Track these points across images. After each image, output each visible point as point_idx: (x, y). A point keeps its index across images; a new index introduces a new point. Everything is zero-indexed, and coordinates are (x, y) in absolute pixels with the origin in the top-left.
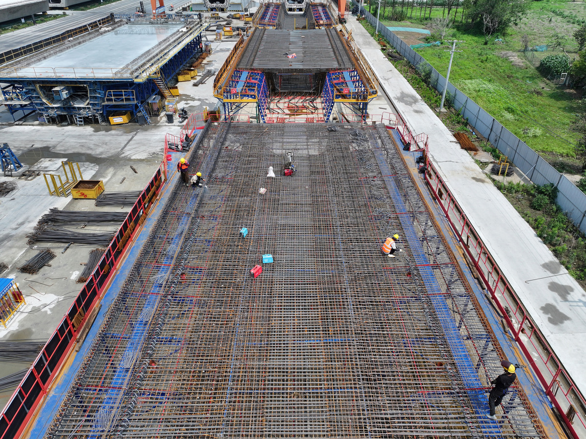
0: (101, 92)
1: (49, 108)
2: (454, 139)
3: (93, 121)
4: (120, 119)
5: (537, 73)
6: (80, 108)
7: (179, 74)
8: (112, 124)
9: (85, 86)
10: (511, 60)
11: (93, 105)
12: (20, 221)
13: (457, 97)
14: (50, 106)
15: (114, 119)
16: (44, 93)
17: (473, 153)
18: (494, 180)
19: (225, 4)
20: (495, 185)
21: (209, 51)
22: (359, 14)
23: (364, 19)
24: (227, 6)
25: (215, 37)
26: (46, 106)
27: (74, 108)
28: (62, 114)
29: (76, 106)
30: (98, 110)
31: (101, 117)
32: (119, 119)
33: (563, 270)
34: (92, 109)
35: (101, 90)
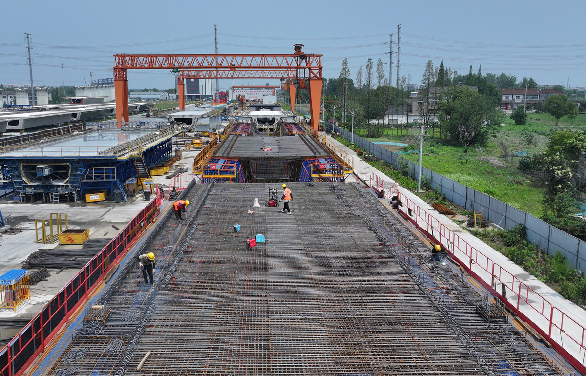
0: (83, 169)
1: (27, 186)
2: (432, 208)
3: (68, 199)
4: (97, 196)
5: (517, 171)
6: (58, 186)
7: (152, 169)
8: (87, 201)
9: (68, 164)
10: (491, 162)
11: (72, 182)
12: (11, 257)
13: (434, 180)
14: (29, 184)
15: (91, 197)
16: (25, 173)
17: (451, 216)
18: (470, 231)
19: (192, 125)
20: (472, 234)
21: (180, 157)
22: (333, 132)
23: (339, 136)
24: (194, 127)
25: (184, 148)
26: (25, 184)
27: (53, 186)
28: (39, 192)
29: (55, 184)
30: (75, 188)
31: (78, 195)
32: (95, 196)
33: (532, 277)
34: (70, 187)
35: (83, 168)
